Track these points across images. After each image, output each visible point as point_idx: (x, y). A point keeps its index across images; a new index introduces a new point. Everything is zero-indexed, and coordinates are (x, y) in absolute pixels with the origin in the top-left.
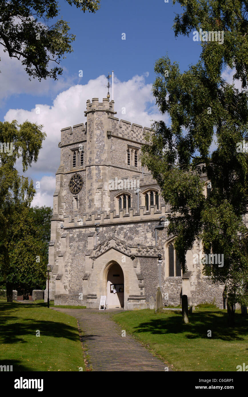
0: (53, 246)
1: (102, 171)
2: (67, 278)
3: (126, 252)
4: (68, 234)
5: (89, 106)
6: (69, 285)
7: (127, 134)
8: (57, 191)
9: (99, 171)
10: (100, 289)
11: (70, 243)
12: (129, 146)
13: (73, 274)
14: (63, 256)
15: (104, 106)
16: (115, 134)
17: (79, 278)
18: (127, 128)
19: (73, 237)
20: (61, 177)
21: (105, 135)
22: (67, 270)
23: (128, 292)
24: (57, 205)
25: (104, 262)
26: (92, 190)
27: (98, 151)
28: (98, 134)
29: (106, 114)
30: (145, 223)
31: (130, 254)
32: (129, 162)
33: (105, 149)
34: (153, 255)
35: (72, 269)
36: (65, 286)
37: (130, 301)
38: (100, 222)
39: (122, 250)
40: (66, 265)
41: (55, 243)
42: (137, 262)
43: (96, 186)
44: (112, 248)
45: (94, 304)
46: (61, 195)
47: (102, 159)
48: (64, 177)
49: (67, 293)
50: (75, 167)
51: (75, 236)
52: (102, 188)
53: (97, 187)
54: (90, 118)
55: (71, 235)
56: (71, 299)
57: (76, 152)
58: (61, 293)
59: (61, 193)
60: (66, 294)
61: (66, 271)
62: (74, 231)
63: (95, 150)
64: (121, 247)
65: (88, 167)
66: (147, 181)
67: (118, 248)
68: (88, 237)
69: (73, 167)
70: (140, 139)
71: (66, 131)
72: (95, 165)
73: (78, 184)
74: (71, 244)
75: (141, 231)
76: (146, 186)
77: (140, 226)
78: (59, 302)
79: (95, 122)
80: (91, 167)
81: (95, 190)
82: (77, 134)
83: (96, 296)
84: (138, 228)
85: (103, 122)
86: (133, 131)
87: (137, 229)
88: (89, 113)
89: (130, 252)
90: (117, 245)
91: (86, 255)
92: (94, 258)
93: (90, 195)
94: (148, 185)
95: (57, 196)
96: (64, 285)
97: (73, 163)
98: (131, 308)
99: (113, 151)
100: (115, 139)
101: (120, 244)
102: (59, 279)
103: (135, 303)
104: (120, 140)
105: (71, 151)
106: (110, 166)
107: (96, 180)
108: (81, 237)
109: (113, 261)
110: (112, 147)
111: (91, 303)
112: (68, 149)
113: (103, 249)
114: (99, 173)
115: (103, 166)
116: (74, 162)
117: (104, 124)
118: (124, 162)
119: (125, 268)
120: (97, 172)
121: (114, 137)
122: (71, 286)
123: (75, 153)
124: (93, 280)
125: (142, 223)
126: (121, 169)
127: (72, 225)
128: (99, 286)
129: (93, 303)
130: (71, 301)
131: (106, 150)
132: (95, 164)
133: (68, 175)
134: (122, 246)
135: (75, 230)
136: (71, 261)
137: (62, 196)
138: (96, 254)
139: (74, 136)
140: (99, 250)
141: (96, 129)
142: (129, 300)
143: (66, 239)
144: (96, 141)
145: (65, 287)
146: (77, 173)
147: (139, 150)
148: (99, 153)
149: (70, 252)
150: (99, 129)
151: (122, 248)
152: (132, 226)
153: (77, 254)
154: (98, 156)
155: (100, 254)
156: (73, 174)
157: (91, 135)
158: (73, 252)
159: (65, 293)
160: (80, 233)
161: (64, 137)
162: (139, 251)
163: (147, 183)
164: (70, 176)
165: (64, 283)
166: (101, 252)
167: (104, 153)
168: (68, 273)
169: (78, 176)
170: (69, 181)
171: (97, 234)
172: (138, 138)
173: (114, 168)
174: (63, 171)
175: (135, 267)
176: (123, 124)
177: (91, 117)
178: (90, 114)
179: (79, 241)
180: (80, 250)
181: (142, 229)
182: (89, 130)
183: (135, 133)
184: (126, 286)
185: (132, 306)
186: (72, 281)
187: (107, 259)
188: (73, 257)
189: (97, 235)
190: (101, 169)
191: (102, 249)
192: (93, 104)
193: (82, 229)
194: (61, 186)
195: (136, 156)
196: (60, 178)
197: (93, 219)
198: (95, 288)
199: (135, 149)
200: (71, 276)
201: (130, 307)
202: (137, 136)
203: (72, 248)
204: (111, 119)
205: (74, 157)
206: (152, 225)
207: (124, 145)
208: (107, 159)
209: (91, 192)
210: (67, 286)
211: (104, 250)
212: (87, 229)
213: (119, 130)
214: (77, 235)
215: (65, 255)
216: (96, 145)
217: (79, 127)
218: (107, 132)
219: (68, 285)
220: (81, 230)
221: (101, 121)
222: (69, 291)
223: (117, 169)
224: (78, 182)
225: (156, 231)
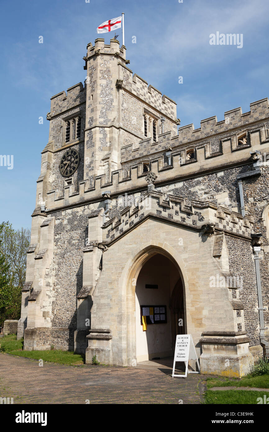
0: (33, 252)
1: (108, 136)
2: (49, 297)
3: (189, 222)
4: (52, 219)
5: (91, 50)
6: (53, 310)
7: (143, 94)
8: (42, 175)
9: (105, 135)
10: (118, 316)
11: (56, 236)
12: (146, 111)
13: (59, 290)
14: (42, 258)
15: (113, 49)
16: (127, 88)
17: (71, 297)
18: (143, 87)
19: (61, 224)
20: (48, 156)
21: (114, 86)
22: (49, 283)
23: (200, 324)
24: (42, 194)
25: (128, 254)
26: (93, 163)
27: (103, 108)
28: (104, 85)
29: (115, 59)
30: (210, 176)
31: (199, 224)
32: (146, 132)
33: (113, 104)
34: (243, 232)
35: (58, 282)
36: (44, 313)
37: (209, 349)
38: (111, 190)
39: (177, 218)
40: (47, 273)
41: (36, 247)
42: (219, 243)
43: (99, 156)
44: (150, 217)
45: (105, 354)
46: (47, 181)
47: (109, 118)
48: (53, 157)
49: (49, 325)
50: (69, 141)
51: (65, 222)
52: (109, 158)
53: (102, 157)
54: (92, 65)
55: (58, 222)
56: (56, 336)
57: (71, 121)
58: (36, 327)
59: (48, 177)
60: (47, 327)
61: (48, 285)
62: (63, 213)
63: (98, 106)
64: (172, 212)
65: (88, 131)
66: (184, 138)
67: (165, 214)
68: (90, 218)
69: (66, 142)
70: (160, 107)
71: (58, 97)
72: (99, 127)
73: (73, 162)
74: (58, 237)
75: (203, 192)
76: (183, 145)
77: (198, 183)
78: (32, 344)
79: (99, 68)
80: (92, 130)
81: (99, 162)
82: (72, 98)
83: (109, 332)
84: (194, 186)
85: (111, 69)
86: (151, 94)
87: (192, 190)
88: (89, 60)
89: (201, 219)
90: (161, 209)
91: (84, 252)
92: (104, 246)
93: (90, 170)
94: (186, 144)
95: (42, 181)
96: (43, 310)
97: (66, 137)
98: (212, 368)
99: (126, 110)
100: (127, 95)
101: (171, 204)
102: (34, 298)
103: (224, 354)
104: (134, 99)
105: (64, 121)
106: (121, 128)
107: (100, 147)
108: (76, 223)
109: (151, 249)
110: (123, 104)
111: (98, 350)
112: (59, 119)
113: (126, 223)
114: (105, 137)
115: (111, 128)
116: (67, 135)
117: (112, 72)
118: (140, 130)
119: (186, 260)
120: (101, 136)
121: (126, 90)
122: (55, 313)
123: (69, 124)
124: (103, 297)
125: (203, 176)
126: (136, 138)
127: (60, 204)
128: (115, 311)
129: (102, 350)
130: (56, 340)
131: (116, 107)
132: (98, 124)
133: (58, 153)
134: (177, 208)
135: (65, 211)
136: (57, 267)
137: (49, 182)
138: (107, 237)
139: (68, 101)
140: (116, 227)
141: (100, 77)
142: (205, 346)
143: (49, 228)
144: (101, 94)
145: (45, 315)
146: (72, 148)
147: (158, 120)
148: (105, 111)
149: (56, 251)
150: (104, 78)
151: (177, 213)
152: (180, 185)
153: (68, 253)
154: (104, 115)
155: (117, 234)
156: (65, 151)
157: (93, 87)
158: (60, 250)
159: (44, 326)
160: (74, 215)
161: (55, 106)
162: (221, 219)
163: (186, 141)
164: (61, 154)
165: (44, 307)
166: (121, 230)
167: (113, 110)
168: (52, 288)
169: (72, 152)
170: (60, 161)
171: (106, 211)
172: (156, 105)
173: (126, 133)
174: (52, 149)
175: (215, 257)
176: (138, 80)
177: (94, 64)
178: (92, 60)
179: (72, 229)
180: (74, 245)
181: (203, 187)
182: (91, 81)
183: (153, 97)
184: (193, 306)
185: (216, 363)
186: (59, 302)
187: (134, 246)
188: (60, 259)
189: (106, 214)
190: (108, 133)
191: (124, 223)
192: (97, 46)
193: (78, 208)
194: (48, 168)
195: (154, 128)
196: (47, 158)
197: (98, 187)
198: (105, 315)
199: (153, 118)
200: (56, 294)
201: (207, 365)
202: (155, 101)
203: (59, 244)
204: (123, 66)
205: (68, 129)
206: (227, 176)
207: (140, 108)
208: (116, 119)
209: (92, 166)
210: (48, 312)
211: (128, 225)
212: (86, 207)
213: (133, 85)
214: (69, 219)
215: (47, 255)
216: (99, 99)
217: (76, 88)
218: (117, 80)
219: (51, 311)
220: (75, 209)
221: (108, 68)
222: (53, 321)
223: (131, 135)
224: (73, 159)
225: (241, 186)
